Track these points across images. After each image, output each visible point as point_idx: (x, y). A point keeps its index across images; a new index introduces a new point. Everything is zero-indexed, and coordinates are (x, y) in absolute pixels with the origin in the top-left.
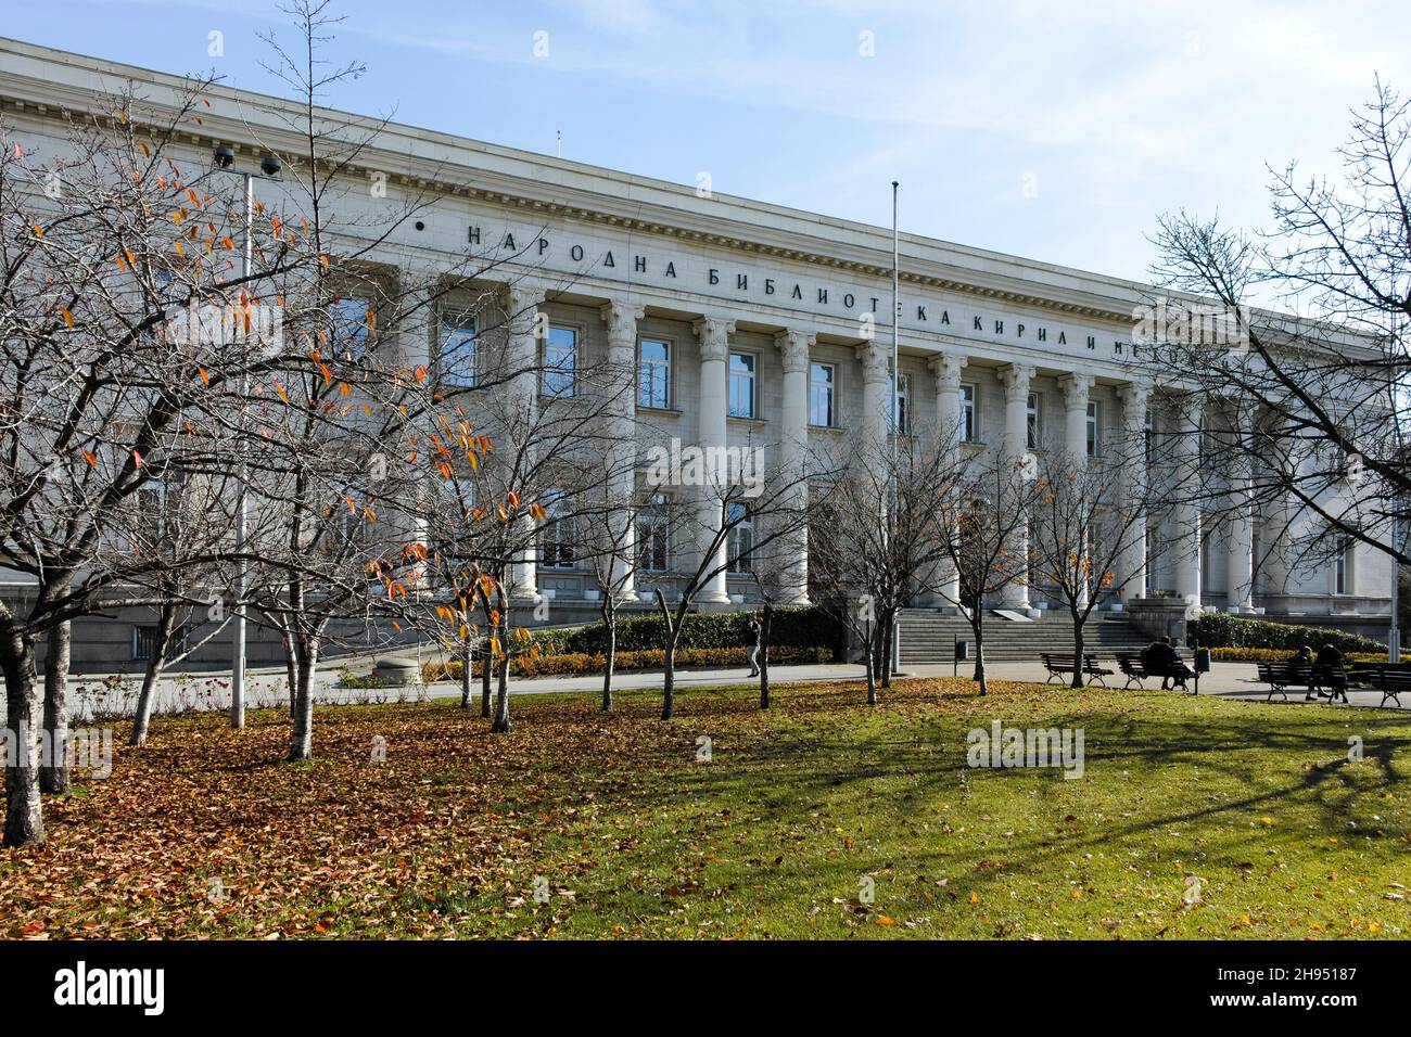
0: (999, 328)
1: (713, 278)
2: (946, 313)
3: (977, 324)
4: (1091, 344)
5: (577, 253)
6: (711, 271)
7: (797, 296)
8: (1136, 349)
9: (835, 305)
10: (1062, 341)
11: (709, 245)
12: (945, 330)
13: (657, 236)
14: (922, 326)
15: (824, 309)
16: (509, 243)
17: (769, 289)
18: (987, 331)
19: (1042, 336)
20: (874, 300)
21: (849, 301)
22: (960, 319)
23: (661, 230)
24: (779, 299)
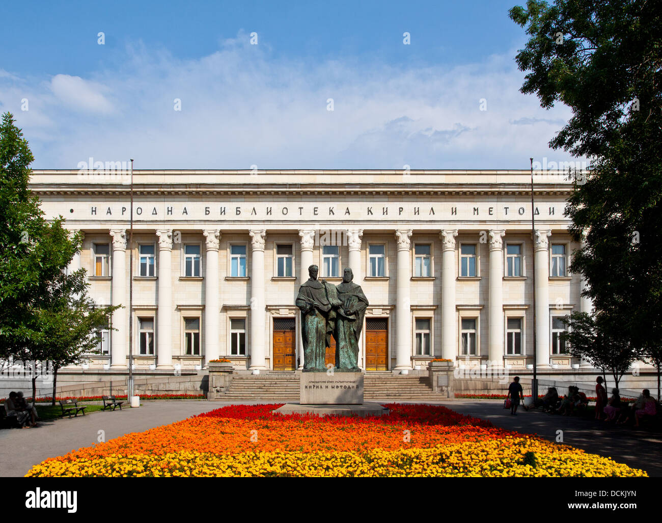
0: (385, 212)
1: (207, 211)
2: (347, 208)
3: (369, 211)
4: (454, 211)
5: (139, 211)
6: (206, 208)
7: (254, 213)
8: (490, 210)
9: (277, 215)
10: (432, 213)
11: (204, 196)
12: (347, 217)
13: (177, 196)
14: (332, 217)
15: (269, 217)
16: (109, 212)
17: (238, 212)
18: (378, 215)
19: (417, 212)
20: (301, 208)
21: (285, 211)
22: (359, 209)
23: (177, 193)
24: (244, 216)
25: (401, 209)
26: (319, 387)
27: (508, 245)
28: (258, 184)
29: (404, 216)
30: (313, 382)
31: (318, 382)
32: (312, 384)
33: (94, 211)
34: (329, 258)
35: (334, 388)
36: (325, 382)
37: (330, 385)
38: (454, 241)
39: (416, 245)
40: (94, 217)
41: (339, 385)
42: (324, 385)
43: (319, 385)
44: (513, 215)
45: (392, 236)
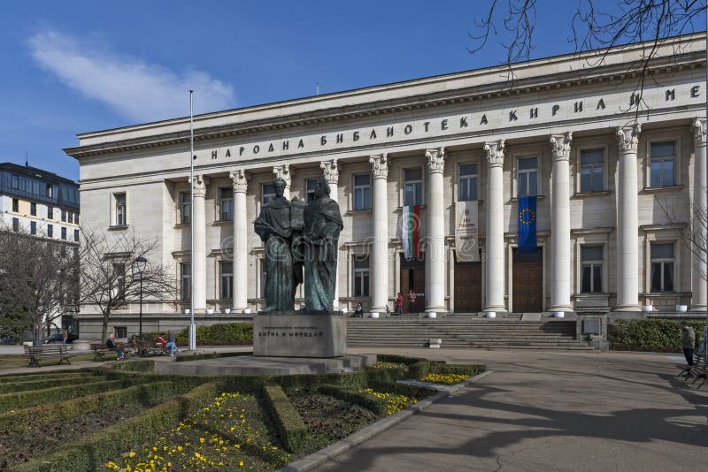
0: (534, 114)
1: (323, 141)
2: (484, 116)
3: (513, 117)
5: (257, 149)
6: (323, 138)
7: (373, 137)
9: (400, 135)
10: (601, 107)
11: (320, 125)
12: (484, 127)
13: (292, 129)
14: (464, 130)
15: (390, 139)
16: (228, 154)
17: (356, 137)
18: (524, 119)
19: (579, 108)
20: (427, 124)
21: (408, 130)
22: (498, 117)
23: (291, 125)
24: (361, 142)
25: (556, 109)
28: (374, 103)
29: (558, 118)
33: (214, 155)
34: (466, 179)
38: (637, 140)
39: (583, 152)
40: (215, 161)
45: (545, 145)
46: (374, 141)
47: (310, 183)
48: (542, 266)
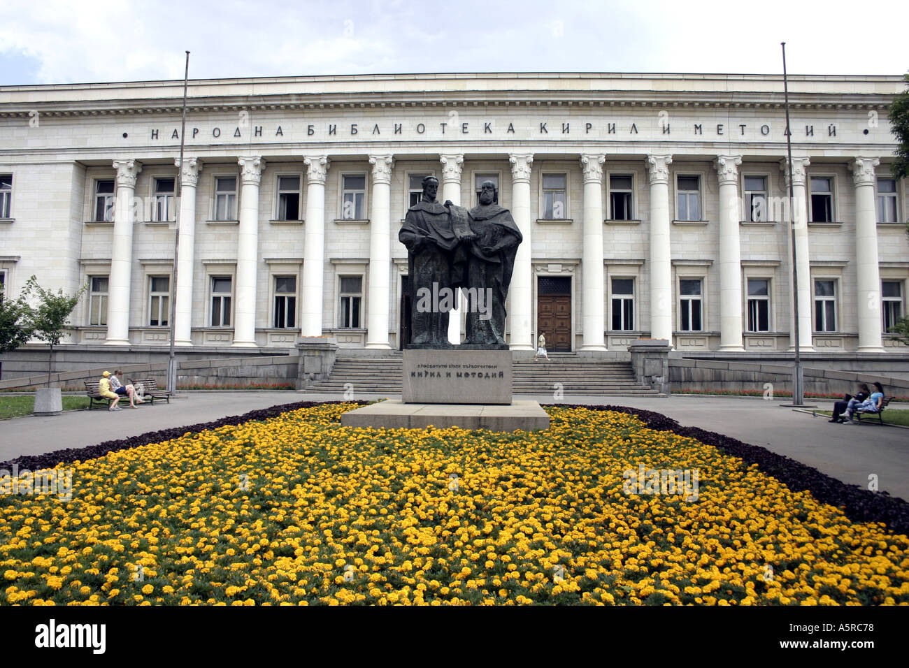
0: (566, 129)
1: (310, 131)
2: (511, 124)
3: (543, 128)
4: (666, 130)
5: (217, 133)
6: (309, 126)
7: (376, 132)
8: (719, 128)
9: (409, 133)
10: (634, 132)
11: (306, 111)
12: (510, 136)
13: (269, 112)
14: (488, 136)
15: (398, 137)
16: (175, 135)
17: (354, 131)
18: (555, 133)
19: (612, 130)
20: (443, 125)
21: (421, 128)
22: (527, 126)
23: (268, 107)
24: (362, 136)
25: (589, 127)
26: (436, 374)
27: (746, 177)
28: (382, 93)
29: (593, 135)
30: (425, 366)
31: (434, 366)
32: (422, 370)
33: (155, 135)
35: (461, 376)
36: (445, 366)
37: (454, 371)
38: (666, 170)
39: (612, 177)
40: (155, 143)
41: (470, 371)
42: (443, 371)
43: (435, 370)
44: (752, 135)
45: (576, 163)
46: (377, 138)
47: (284, 181)
48: (570, 297)
